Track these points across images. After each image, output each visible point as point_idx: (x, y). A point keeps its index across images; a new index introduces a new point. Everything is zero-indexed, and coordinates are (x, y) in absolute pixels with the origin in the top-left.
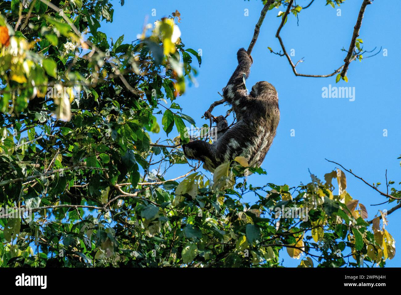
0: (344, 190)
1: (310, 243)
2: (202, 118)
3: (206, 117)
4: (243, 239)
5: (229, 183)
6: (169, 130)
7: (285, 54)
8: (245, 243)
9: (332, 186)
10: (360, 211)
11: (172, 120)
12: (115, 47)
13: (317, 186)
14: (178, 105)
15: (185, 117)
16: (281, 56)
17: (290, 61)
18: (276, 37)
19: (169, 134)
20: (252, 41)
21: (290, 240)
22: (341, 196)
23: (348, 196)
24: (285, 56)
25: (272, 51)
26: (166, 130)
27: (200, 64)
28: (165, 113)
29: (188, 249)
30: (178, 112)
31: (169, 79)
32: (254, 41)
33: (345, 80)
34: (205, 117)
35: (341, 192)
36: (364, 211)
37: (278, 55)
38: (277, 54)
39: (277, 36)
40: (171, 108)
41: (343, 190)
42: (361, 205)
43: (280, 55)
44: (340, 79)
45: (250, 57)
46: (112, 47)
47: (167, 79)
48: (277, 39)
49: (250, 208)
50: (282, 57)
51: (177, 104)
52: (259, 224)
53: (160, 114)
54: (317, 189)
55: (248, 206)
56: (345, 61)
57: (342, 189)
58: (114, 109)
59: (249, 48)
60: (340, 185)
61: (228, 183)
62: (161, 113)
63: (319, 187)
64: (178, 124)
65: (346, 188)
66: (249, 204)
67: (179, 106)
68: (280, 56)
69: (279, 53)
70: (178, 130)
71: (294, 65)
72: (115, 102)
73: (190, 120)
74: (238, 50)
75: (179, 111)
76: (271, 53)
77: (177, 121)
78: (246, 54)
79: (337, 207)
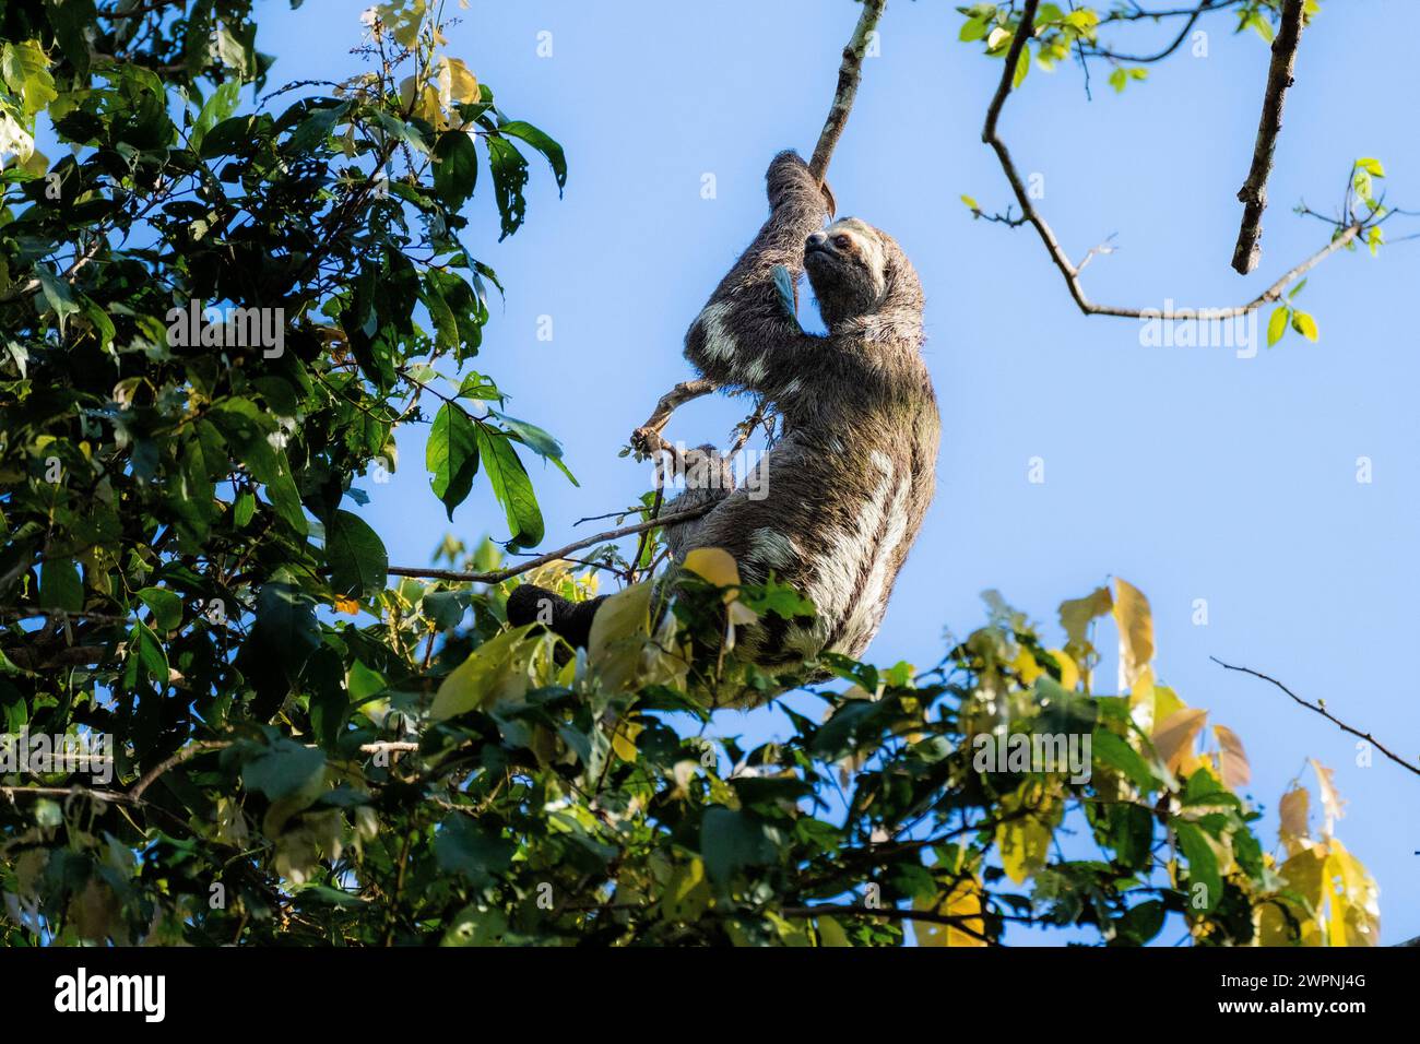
0: (1144, 668)
1: (999, 896)
2: (624, 454)
3: (637, 449)
4: (690, 873)
5: (659, 664)
6: (455, 491)
7: (1029, 215)
8: (698, 887)
9: (1089, 648)
10: (1217, 755)
11: (468, 447)
12: (200, 128)
13: (1011, 638)
14: (488, 383)
15: (519, 431)
16: (1013, 225)
17: (1051, 249)
18: (985, 141)
19: (457, 510)
20: (830, 119)
21: (909, 880)
22: (1134, 693)
23: (1165, 695)
24: (1028, 224)
25: (977, 213)
26: (443, 493)
27: (561, 183)
28: (438, 421)
29: (466, 933)
30: (491, 414)
31: (449, 270)
32: (837, 118)
33: (1307, 335)
34: (633, 452)
35: (1131, 673)
36: (1237, 754)
37: (1000, 222)
38: (999, 218)
39: (989, 136)
40: (462, 394)
41: (1137, 665)
42: (1224, 733)
43: (1007, 221)
44: (1284, 331)
45: (825, 190)
46: (189, 131)
47: (439, 268)
48: (989, 148)
49: (743, 763)
50: (1017, 227)
51: (486, 377)
52: (761, 808)
53: (412, 421)
54: (1009, 650)
55: (734, 753)
56: (1242, 200)
57: (1133, 661)
58: (141, 352)
59: (818, 148)
60: (1123, 647)
61: (655, 666)
62: (420, 419)
63: (1018, 637)
64: (495, 464)
65: (1154, 656)
66: (740, 744)
67: (494, 385)
68: (1008, 226)
69: (1005, 217)
70: (497, 491)
71: (1071, 268)
72: (146, 323)
73: (538, 442)
74: (770, 158)
75: (495, 406)
76: (976, 221)
77: (489, 451)
78: (806, 174)
79: (1089, 718)
